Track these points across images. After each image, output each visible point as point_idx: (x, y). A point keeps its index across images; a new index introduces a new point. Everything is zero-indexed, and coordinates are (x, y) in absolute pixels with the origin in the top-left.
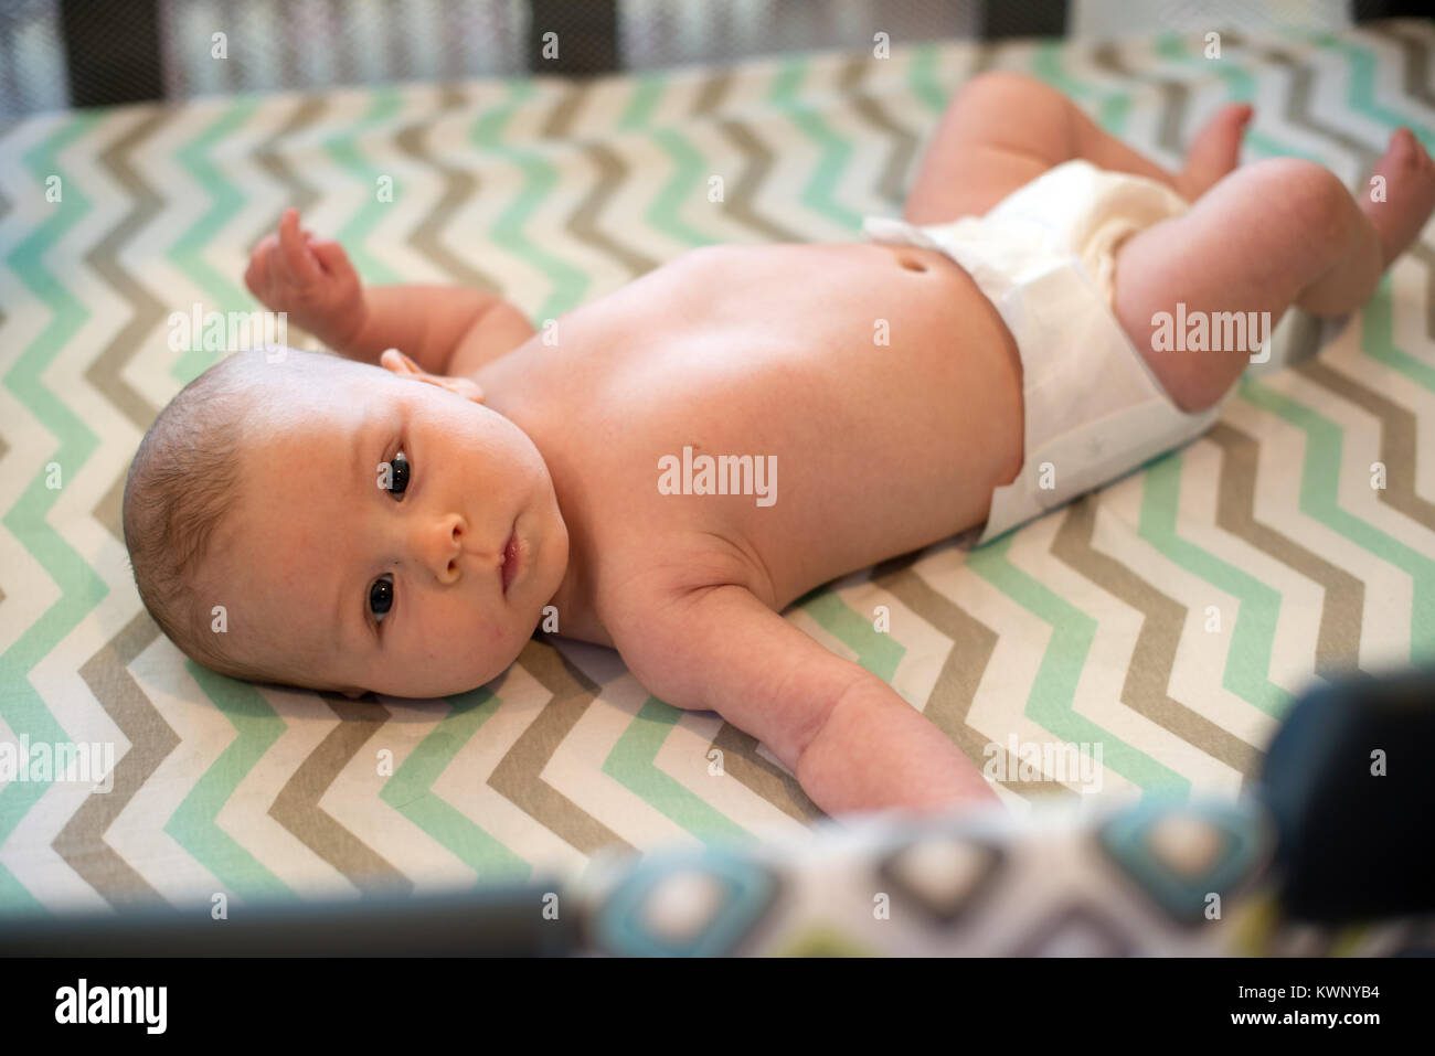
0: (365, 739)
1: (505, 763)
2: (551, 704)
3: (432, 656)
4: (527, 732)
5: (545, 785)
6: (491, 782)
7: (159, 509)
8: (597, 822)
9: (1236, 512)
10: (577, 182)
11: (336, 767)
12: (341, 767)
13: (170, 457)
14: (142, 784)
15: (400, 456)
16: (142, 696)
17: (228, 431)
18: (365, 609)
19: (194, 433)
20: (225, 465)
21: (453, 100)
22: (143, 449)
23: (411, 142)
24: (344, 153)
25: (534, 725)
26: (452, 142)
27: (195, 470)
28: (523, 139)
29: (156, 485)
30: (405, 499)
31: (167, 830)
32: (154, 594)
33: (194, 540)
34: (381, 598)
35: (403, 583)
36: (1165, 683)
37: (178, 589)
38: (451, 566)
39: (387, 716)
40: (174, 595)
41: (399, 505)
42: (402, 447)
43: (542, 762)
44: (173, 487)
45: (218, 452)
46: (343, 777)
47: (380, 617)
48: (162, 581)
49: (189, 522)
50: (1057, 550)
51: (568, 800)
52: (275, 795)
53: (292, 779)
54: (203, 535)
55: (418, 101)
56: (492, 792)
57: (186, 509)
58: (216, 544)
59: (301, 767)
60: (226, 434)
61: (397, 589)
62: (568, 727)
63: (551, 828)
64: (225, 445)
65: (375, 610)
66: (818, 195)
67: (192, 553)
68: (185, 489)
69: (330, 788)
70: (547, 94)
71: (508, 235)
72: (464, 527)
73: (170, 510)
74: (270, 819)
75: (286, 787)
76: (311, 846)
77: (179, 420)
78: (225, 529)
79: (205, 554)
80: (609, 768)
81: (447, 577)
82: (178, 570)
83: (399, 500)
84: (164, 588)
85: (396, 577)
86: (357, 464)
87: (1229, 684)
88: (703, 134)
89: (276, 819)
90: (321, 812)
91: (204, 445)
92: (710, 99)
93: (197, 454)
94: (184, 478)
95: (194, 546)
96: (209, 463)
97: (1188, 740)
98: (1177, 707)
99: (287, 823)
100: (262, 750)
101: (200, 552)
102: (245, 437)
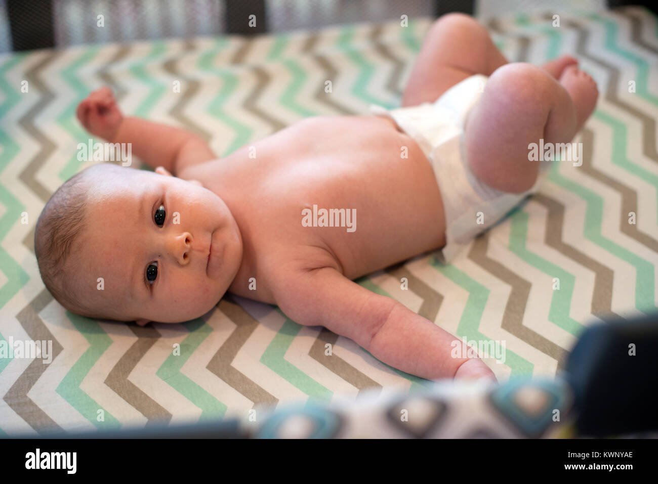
0: (149, 346)
1: (215, 359)
2: (236, 331)
3: (176, 301)
4: (225, 344)
5: (233, 369)
6: (208, 367)
7: (49, 234)
8: (258, 386)
9: (554, 238)
10: (247, 84)
11: (136, 360)
12: (138, 360)
13: (55, 211)
14: (45, 370)
15: (161, 208)
16: (45, 328)
17: (81, 197)
18: (144, 277)
19: (66, 199)
20: (79, 211)
21: (190, 47)
22: (44, 210)
23: (170, 67)
24: (139, 72)
25: (229, 340)
26: (190, 66)
27: (65, 215)
28: (222, 65)
29: (49, 224)
30: (164, 227)
31: (57, 391)
32: (47, 276)
33: (64, 246)
34: (152, 274)
35: (162, 266)
36: (521, 319)
37: (57, 271)
38: (185, 256)
39: (159, 336)
40: (55, 275)
41: (161, 229)
42: (162, 203)
43: (231, 358)
44: (56, 224)
45: (76, 206)
46: (139, 365)
47: (152, 282)
48: (50, 268)
49: (62, 239)
50: (471, 256)
51: (245, 376)
52: (108, 374)
53: (115, 366)
54: (68, 245)
55: (173, 48)
56: (209, 373)
57: (61, 233)
58: (74, 248)
59: (119, 362)
60: (81, 198)
61: (159, 269)
62: (244, 341)
63: (236, 389)
64: (79, 203)
65: (149, 279)
66: (359, 89)
67: (63, 253)
68: (61, 224)
69: (133, 370)
70: (233, 44)
71: (215, 110)
72: (191, 238)
73: (53, 235)
74: (105, 386)
75: (112, 370)
76: (124, 398)
77: (60, 195)
78: (79, 240)
79: (69, 253)
80: (264, 360)
81: (183, 261)
82: (57, 262)
83: (161, 227)
84: (51, 272)
85: (159, 263)
86: (141, 210)
87: (552, 319)
88: (306, 62)
89: (108, 385)
90: (129, 382)
91: (70, 204)
92: (309, 46)
93: (66, 208)
94: (60, 219)
95: (64, 249)
96: (71, 211)
97: (532, 345)
98: (527, 330)
99: (113, 388)
100: (101, 353)
101: (66, 253)
102: (88, 199)
